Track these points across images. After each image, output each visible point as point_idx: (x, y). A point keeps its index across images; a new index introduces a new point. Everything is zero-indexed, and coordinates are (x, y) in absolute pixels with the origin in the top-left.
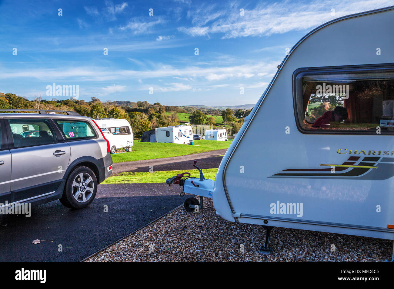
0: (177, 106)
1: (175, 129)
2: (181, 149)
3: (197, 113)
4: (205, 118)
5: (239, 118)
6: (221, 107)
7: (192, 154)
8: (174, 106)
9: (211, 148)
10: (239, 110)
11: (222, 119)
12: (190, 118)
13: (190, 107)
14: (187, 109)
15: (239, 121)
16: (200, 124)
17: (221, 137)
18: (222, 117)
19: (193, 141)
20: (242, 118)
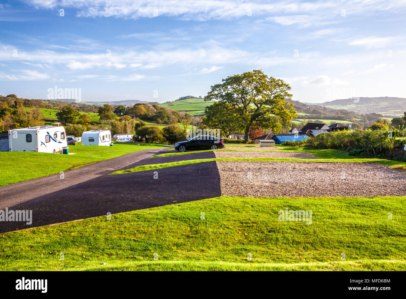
0: (39, 100)
1: (40, 131)
2: (52, 161)
3: (67, 109)
4: (78, 115)
5: (119, 115)
6: (97, 103)
7: (70, 169)
8: (36, 100)
9: (95, 158)
10: (119, 107)
11: (99, 117)
12: (57, 114)
13: (58, 101)
14: (54, 104)
15: (119, 119)
16: (71, 122)
17: (104, 141)
18: (99, 114)
19: (67, 148)
20: (123, 115)
